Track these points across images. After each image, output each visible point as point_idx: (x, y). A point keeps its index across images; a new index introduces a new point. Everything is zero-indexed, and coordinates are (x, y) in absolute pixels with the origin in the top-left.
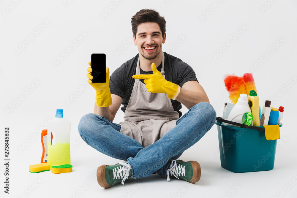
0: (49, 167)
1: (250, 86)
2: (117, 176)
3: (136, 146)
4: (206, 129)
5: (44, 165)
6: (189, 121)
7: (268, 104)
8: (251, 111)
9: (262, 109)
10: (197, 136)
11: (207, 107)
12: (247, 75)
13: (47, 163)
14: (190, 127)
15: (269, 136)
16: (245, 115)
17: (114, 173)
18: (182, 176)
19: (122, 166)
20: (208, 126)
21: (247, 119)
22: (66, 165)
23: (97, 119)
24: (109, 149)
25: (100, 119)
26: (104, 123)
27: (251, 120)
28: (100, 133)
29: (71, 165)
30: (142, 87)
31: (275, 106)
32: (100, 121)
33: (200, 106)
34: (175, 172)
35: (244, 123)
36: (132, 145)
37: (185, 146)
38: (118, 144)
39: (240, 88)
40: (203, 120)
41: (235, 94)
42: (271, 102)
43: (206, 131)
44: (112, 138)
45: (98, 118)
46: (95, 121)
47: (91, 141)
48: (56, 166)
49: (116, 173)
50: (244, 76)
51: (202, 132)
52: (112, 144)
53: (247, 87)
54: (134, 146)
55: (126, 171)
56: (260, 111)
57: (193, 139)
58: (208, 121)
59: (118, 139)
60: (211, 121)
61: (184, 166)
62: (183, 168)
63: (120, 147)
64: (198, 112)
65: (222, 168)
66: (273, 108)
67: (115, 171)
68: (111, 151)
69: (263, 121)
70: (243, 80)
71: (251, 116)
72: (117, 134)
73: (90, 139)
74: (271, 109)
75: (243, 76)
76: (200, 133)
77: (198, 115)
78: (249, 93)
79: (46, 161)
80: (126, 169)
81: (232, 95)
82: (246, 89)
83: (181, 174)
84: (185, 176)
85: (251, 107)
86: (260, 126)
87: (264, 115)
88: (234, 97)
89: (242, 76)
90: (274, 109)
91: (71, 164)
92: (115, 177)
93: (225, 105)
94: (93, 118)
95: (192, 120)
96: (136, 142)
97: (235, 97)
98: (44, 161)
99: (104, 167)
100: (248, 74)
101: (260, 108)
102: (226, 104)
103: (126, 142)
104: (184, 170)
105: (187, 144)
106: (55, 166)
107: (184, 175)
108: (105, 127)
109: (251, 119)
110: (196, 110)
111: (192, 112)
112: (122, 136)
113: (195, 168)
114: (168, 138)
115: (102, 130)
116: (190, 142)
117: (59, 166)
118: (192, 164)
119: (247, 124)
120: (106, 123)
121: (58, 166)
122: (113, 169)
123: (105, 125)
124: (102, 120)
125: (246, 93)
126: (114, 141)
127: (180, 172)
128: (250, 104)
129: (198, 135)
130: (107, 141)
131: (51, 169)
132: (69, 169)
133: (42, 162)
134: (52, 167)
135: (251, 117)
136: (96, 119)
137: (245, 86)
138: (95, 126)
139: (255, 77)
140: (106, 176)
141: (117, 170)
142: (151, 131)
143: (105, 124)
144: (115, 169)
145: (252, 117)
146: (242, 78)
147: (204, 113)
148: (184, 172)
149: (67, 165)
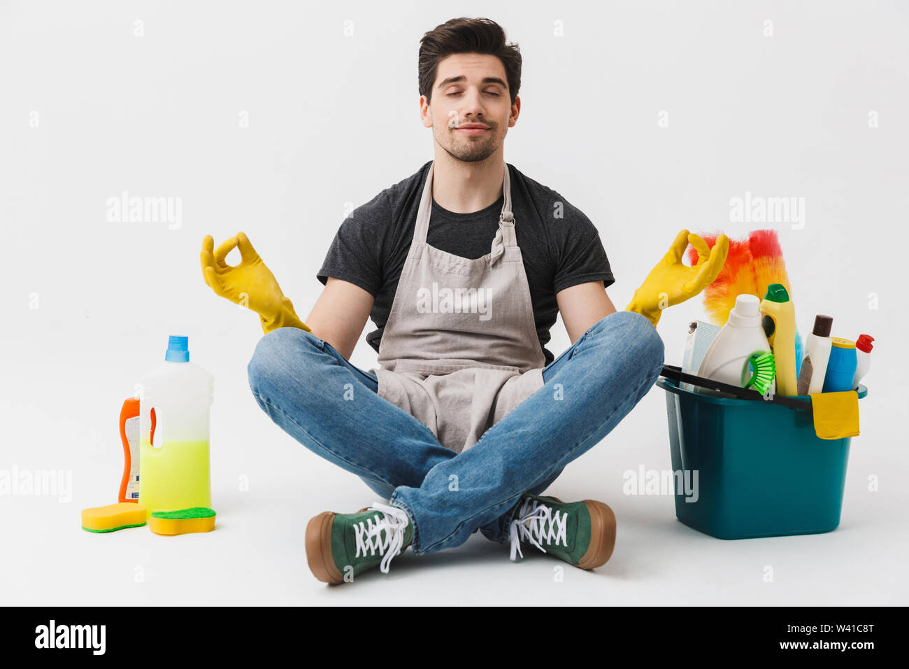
0: (144, 514)
1: (769, 268)
2: (367, 548)
3: (424, 441)
4: (634, 395)
5: (129, 508)
6: (583, 373)
7: (823, 326)
8: (772, 348)
9: (804, 341)
10: (608, 418)
11: (636, 327)
12: (759, 237)
13: (137, 502)
14: (585, 389)
15: (824, 428)
16: (753, 360)
17: (359, 537)
18: (557, 543)
19: (382, 516)
20: (640, 386)
21: (756, 371)
22: (197, 509)
23: (310, 345)
24: (339, 439)
25: (319, 348)
26: (330, 358)
27: (770, 377)
28: (315, 387)
29: (210, 510)
30: (436, 261)
31: (845, 333)
32: (317, 352)
33: (614, 325)
34: (533, 532)
35: (748, 386)
36: (411, 435)
37: (571, 449)
38: (370, 427)
39: (738, 275)
40: (625, 368)
41: (723, 294)
42: (832, 319)
43: (632, 400)
44: (350, 406)
45: (313, 343)
46: (302, 351)
47: (285, 412)
48: (164, 511)
49: (365, 538)
50: (752, 240)
51: (621, 404)
52: (350, 424)
53: (760, 272)
54: (416, 439)
55: (393, 532)
56: (798, 347)
57: (596, 429)
58: (639, 370)
59: (368, 411)
60: (648, 370)
61: (565, 515)
62: (561, 519)
63: (372, 436)
64: (608, 343)
65: (680, 523)
66: (840, 340)
67: (362, 533)
68: (346, 447)
69: (809, 380)
70: (748, 252)
71: (770, 364)
72: (368, 397)
73: (284, 406)
74: (833, 344)
75: (748, 239)
76: (616, 409)
77: (608, 352)
78: (765, 292)
79: (135, 495)
80: (395, 526)
81: (714, 296)
82: (755, 279)
83: (552, 538)
84: (565, 544)
85: (772, 337)
86: (799, 393)
87: (810, 362)
88: (720, 303)
89: (744, 239)
90: (841, 343)
91: (213, 507)
92: (361, 550)
93: (690, 329)
94: (299, 340)
95: (590, 367)
96: (423, 428)
97: (723, 304)
98: (128, 496)
99: (327, 519)
100: (763, 233)
101: (798, 339)
102: (694, 326)
103: (392, 425)
104: (562, 525)
105: (577, 444)
106: (162, 513)
107: (561, 541)
108: (332, 373)
109: (771, 373)
110: (602, 336)
111: (591, 343)
112: (380, 406)
113: (598, 523)
114: (520, 425)
115: (322, 381)
116: (587, 437)
117: (176, 512)
118: (591, 510)
119: (758, 390)
120: (336, 359)
121: (170, 513)
122: (355, 526)
123: (335, 366)
124: (323, 350)
125: (756, 292)
126: (356, 418)
127: (551, 532)
128: (769, 326)
129: (610, 414)
130: (334, 413)
131: (150, 520)
132: (205, 521)
133: (122, 498)
134: (153, 514)
135: (770, 368)
136: (306, 346)
137: (754, 270)
138: (304, 365)
139: (783, 242)
140: (334, 545)
141: (367, 527)
142: (467, 402)
143: (334, 364)
144: (362, 524)
145: (774, 367)
146: (745, 245)
147: (626, 345)
148: (562, 533)
149: (200, 509)
